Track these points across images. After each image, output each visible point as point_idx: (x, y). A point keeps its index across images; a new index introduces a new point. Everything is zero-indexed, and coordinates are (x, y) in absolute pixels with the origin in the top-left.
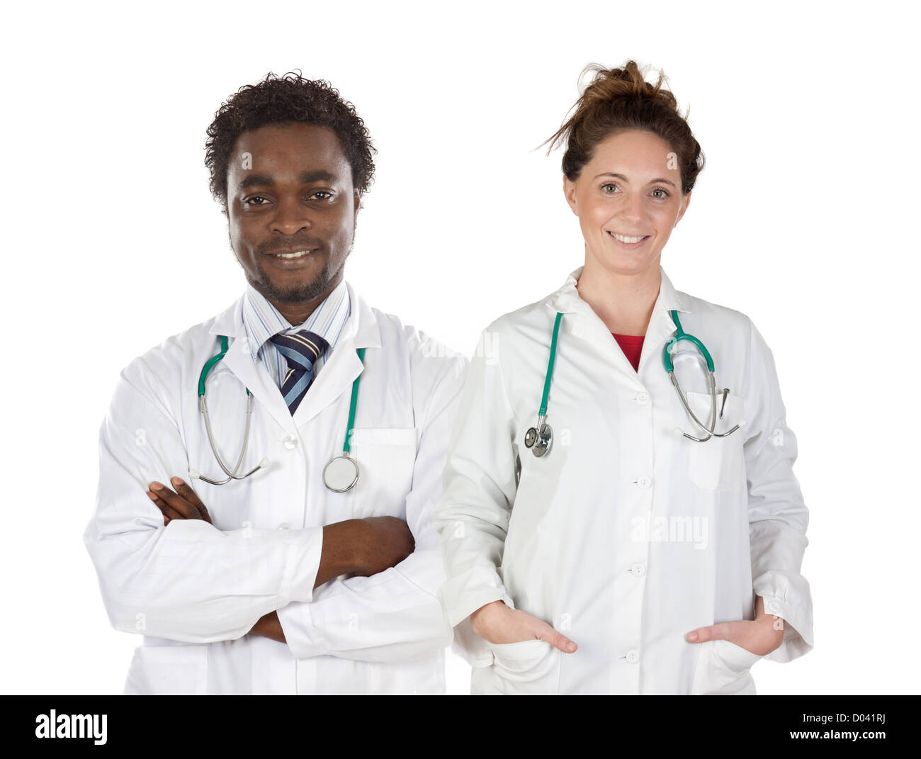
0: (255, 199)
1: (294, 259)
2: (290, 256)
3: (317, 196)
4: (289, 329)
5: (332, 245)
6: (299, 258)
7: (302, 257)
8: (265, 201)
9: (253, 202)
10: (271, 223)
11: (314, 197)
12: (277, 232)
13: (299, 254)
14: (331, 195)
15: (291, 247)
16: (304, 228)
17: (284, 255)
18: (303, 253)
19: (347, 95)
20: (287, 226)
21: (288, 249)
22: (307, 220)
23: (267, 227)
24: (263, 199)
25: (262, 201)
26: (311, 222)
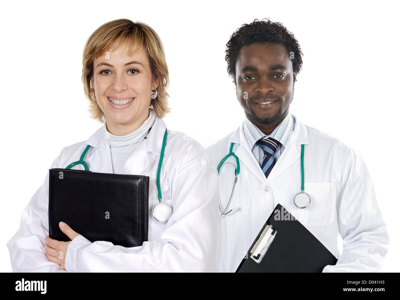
0: (248, 77)
1: (266, 105)
2: (264, 103)
3: (277, 76)
4: (265, 137)
5: (284, 99)
6: (268, 104)
7: (270, 104)
8: (253, 78)
9: (247, 78)
10: (256, 88)
11: (275, 77)
12: (258, 92)
13: (268, 103)
14: (283, 76)
15: (265, 100)
16: (271, 91)
17: (261, 103)
18: (270, 102)
19: (291, 29)
20: (263, 90)
21: (263, 100)
22: (272, 87)
23: (254, 90)
24: (252, 77)
25: (252, 78)
26: (274, 88)
